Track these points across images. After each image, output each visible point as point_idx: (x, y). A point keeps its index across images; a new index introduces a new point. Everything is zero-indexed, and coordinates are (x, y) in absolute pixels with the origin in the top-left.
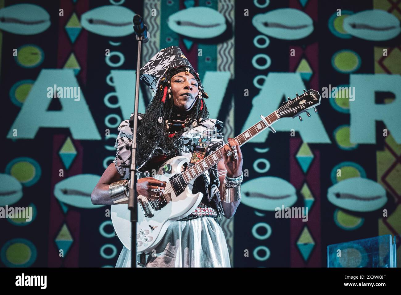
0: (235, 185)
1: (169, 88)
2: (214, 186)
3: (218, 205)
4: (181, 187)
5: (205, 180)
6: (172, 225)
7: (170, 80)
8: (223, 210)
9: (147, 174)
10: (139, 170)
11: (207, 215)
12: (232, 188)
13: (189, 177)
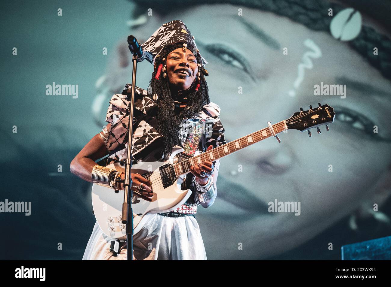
1: (163, 66)
7: (166, 57)
13: (181, 171)
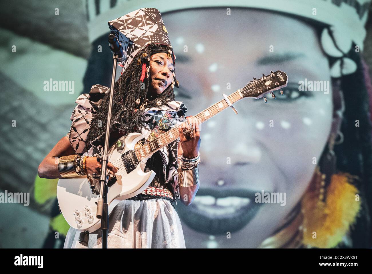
0: (191, 166)
2: (173, 169)
3: (175, 189)
4: (133, 164)
5: (163, 159)
6: (125, 204)
8: (179, 195)
9: (100, 148)
10: (92, 143)
11: (162, 196)
12: (188, 170)
13: (142, 154)
